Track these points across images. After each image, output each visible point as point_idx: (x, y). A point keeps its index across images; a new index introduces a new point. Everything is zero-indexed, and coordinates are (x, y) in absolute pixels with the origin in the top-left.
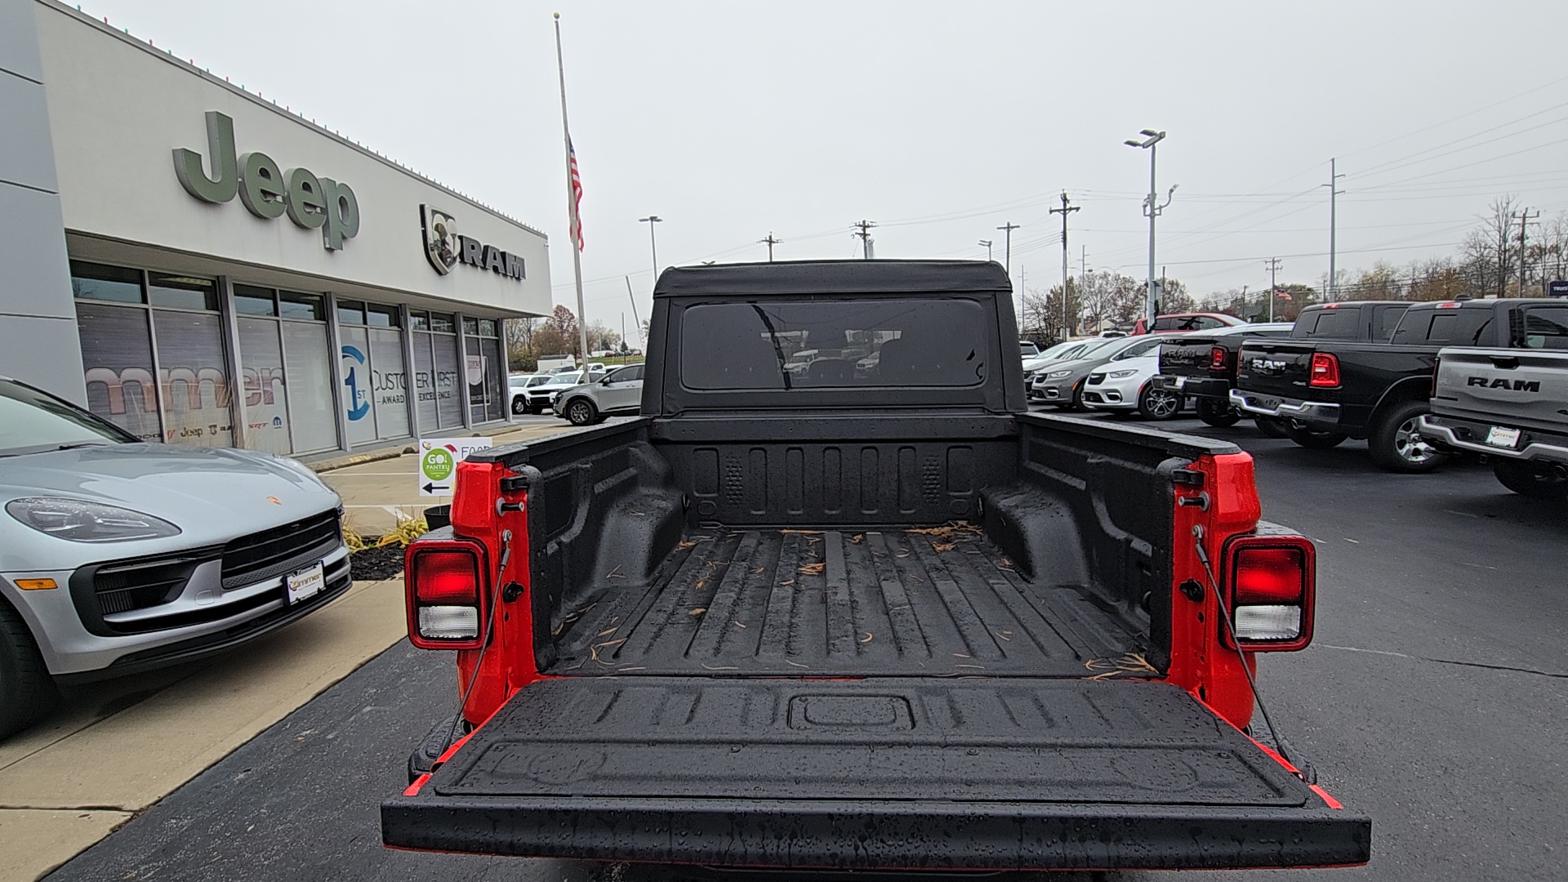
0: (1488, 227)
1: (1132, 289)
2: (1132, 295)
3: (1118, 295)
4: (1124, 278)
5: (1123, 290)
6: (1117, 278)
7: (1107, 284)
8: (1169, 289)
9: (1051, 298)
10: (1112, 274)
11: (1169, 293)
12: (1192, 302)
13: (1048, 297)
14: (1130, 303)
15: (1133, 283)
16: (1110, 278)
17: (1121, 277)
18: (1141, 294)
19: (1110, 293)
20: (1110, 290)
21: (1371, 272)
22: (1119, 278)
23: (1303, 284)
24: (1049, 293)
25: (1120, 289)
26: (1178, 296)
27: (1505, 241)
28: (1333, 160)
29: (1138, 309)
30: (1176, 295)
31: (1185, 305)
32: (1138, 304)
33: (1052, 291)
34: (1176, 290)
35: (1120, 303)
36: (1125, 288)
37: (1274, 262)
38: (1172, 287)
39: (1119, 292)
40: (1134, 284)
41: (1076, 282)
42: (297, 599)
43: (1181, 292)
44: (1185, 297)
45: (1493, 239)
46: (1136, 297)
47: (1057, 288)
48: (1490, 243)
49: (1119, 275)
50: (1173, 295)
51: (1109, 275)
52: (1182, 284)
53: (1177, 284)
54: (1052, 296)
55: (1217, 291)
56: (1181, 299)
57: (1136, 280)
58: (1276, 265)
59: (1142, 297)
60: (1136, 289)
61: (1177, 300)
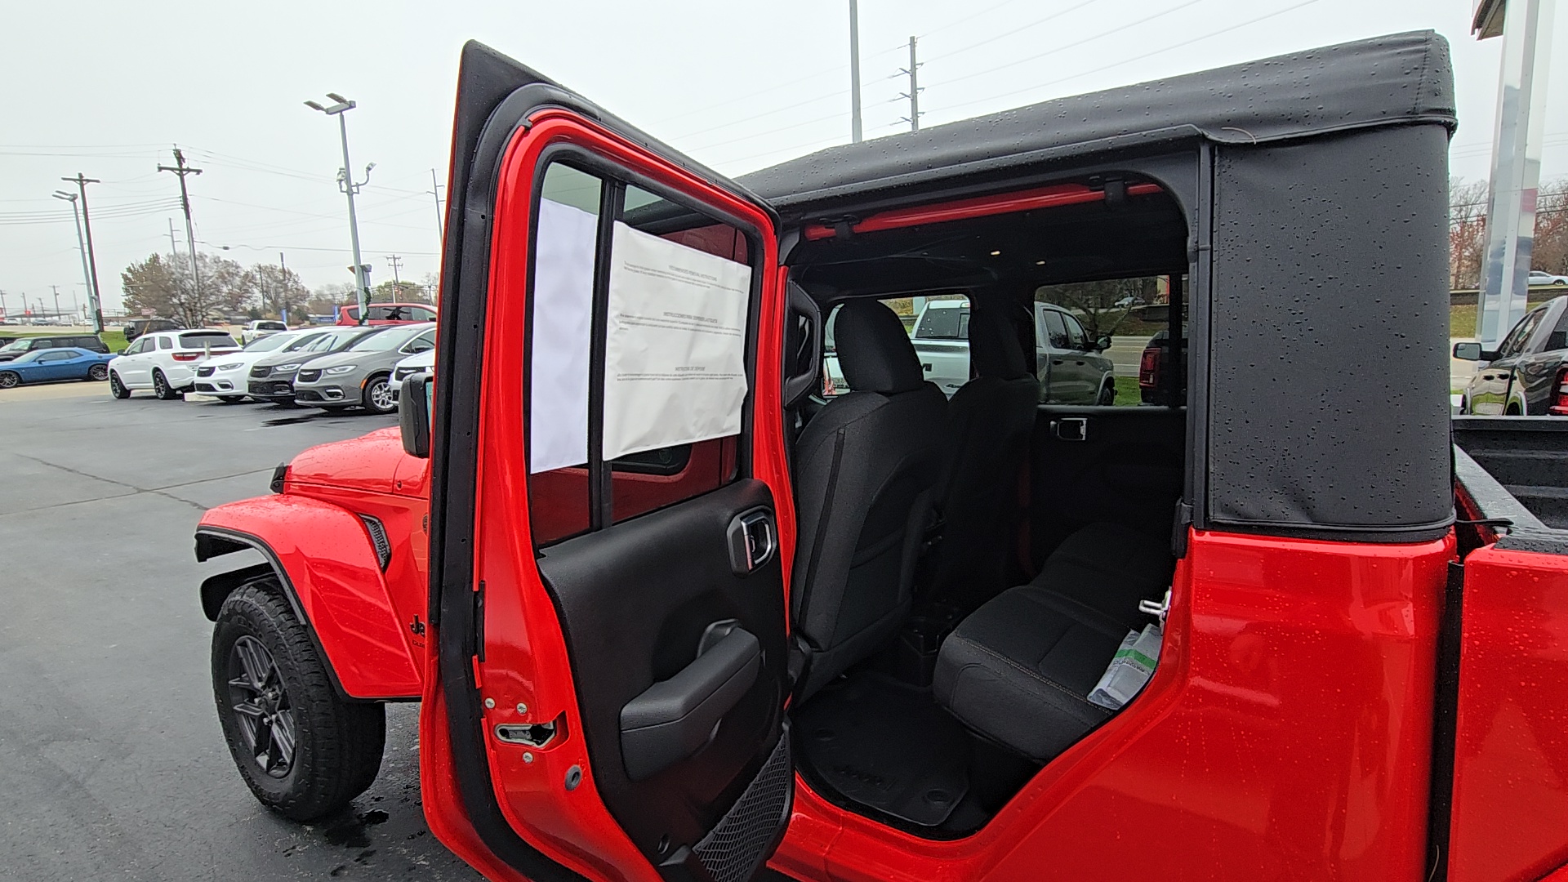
1: (237, 274)
2: (238, 280)
3: (221, 280)
4: (225, 261)
5: (226, 275)
6: (216, 261)
7: (205, 267)
8: (281, 278)
9: (129, 279)
10: (209, 255)
11: (282, 281)
12: (308, 292)
13: (125, 277)
14: (238, 291)
15: (237, 267)
16: (207, 260)
17: (222, 259)
18: (250, 281)
19: (211, 277)
20: (210, 274)
22: (220, 261)
23: (412, 282)
24: (126, 272)
25: (222, 273)
26: (292, 286)
28: (433, 170)
29: (249, 297)
30: (289, 284)
31: (303, 295)
32: (247, 291)
33: (129, 270)
34: (289, 279)
35: (225, 289)
36: (228, 273)
37: (395, 259)
38: (285, 276)
39: (222, 276)
40: (239, 270)
41: (163, 260)
43: (295, 282)
44: (300, 288)
46: (244, 284)
47: (137, 267)
49: (219, 258)
50: (287, 284)
51: (206, 256)
52: (295, 274)
53: (290, 274)
54: (130, 275)
55: (331, 283)
56: (296, 289)
57: (241, 265)
58: (397, 261)
59: (251, 284)
60: (242, 274)
61: (291, 290)
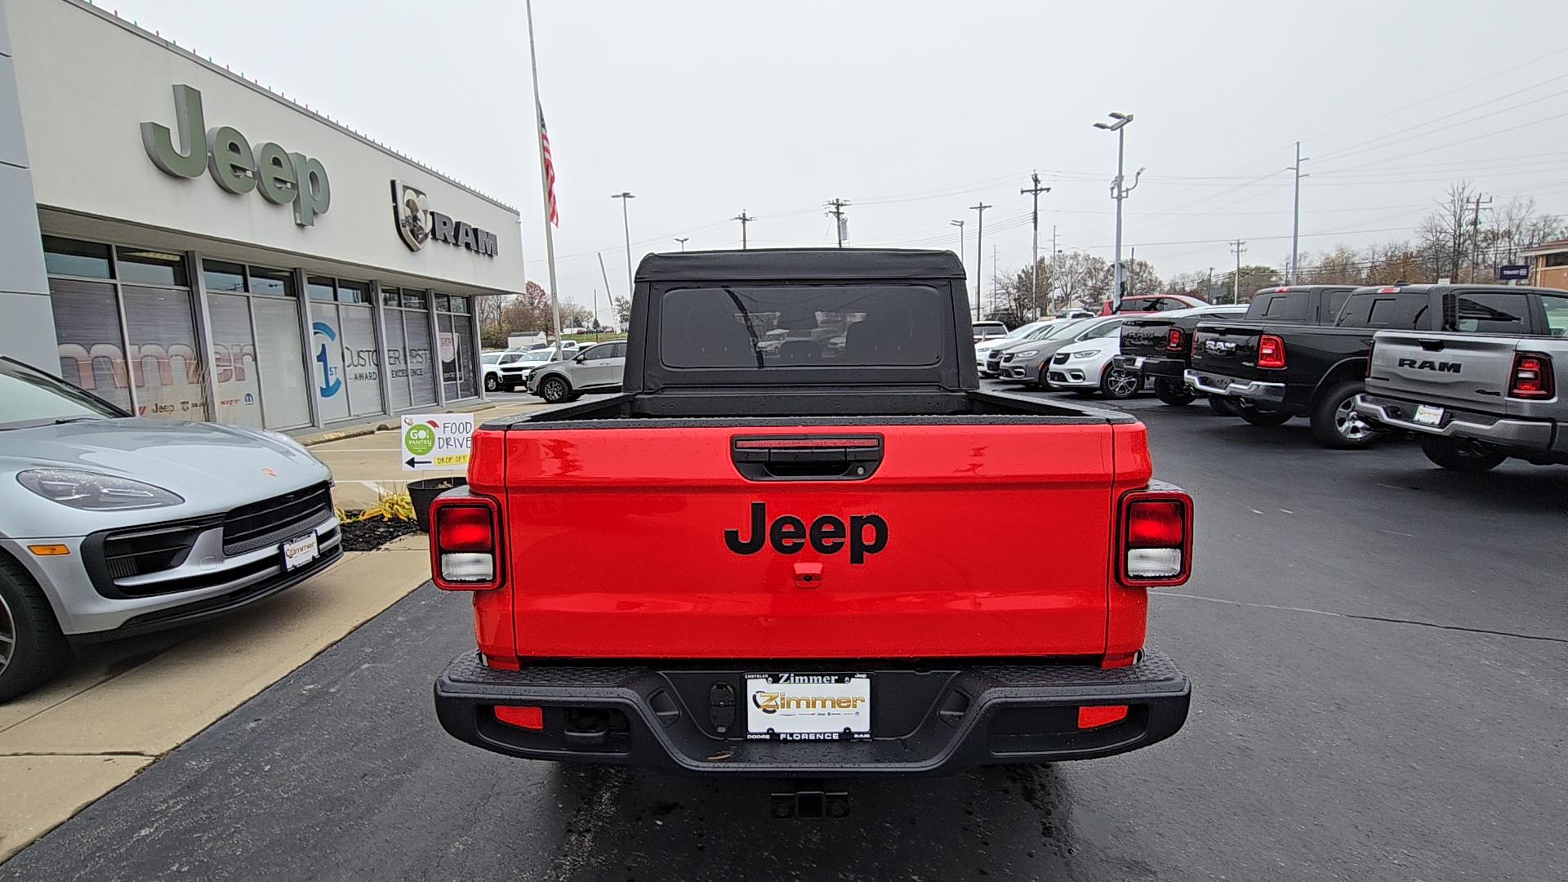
0: (1444, 212)
1: (1102, 269)
2: (1101, 275)
3: (1088, 275)
4: (1094, 258)
5: (1093, 271)
6: (1087, 258)
7: (1077, 265)
8: (1138, 270)
9: (1022, 278)
10: (1082, 253)
11: (1138, 274)
12: (1160, 283)
13: (1020, 277)
14: (1100, 284)
15: (1103, 263)
16: (1080, 259)
17: (1091, 257)
18: (1109, 275)
19: (1081, 273)
20: (1080, 271)
21: (1333, 255)
22: (1089, 259)
23: (1267, 266)
24: (1020, 273)
25: (1090, 269)
26: (1146, 277)
27: (1460, 226)
28: (1298, 144)
29: (1107, 290)
30: (1144, 276)
31: (1153, 285)
32: (1107, 284)
33: (1023, 271)
34: (1144, 272)
35: (1090, 283)
36: (1095, 269)
37: (1239, 244)
38: (1141, 268)
39: (1090, 273)
40: (1104, 265)
41: (1047, 262)
42: (293, 566)
43: (1150, 273)
44: (1154, 279)
45: (1449, 224)
46: (1106, 278)
47: (1028, 268)
48: (1446, 227)
49: (1089, 256)
50: (1142, 276)
51: (1079, 255)
52: (1150, 265)
53: (1146, 266)
54: (1023, 275)
55: (1184, 272)
56: (1150, 280)
57: (1106, 261)
58: (1241, 247)
59: (1109, 278)
60: (1105, 269)
61: (1145, 281)
